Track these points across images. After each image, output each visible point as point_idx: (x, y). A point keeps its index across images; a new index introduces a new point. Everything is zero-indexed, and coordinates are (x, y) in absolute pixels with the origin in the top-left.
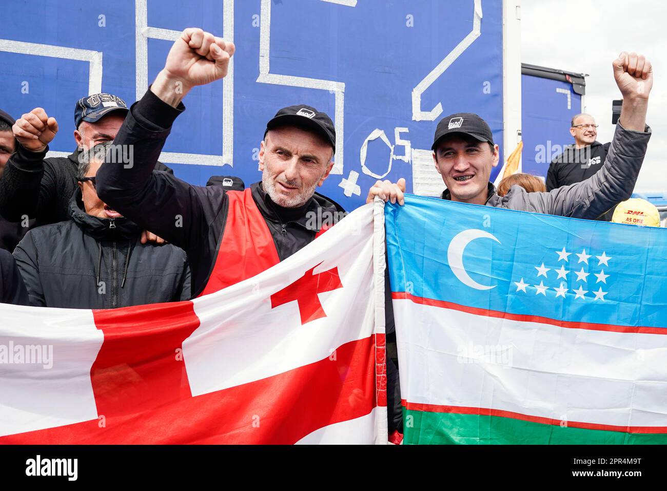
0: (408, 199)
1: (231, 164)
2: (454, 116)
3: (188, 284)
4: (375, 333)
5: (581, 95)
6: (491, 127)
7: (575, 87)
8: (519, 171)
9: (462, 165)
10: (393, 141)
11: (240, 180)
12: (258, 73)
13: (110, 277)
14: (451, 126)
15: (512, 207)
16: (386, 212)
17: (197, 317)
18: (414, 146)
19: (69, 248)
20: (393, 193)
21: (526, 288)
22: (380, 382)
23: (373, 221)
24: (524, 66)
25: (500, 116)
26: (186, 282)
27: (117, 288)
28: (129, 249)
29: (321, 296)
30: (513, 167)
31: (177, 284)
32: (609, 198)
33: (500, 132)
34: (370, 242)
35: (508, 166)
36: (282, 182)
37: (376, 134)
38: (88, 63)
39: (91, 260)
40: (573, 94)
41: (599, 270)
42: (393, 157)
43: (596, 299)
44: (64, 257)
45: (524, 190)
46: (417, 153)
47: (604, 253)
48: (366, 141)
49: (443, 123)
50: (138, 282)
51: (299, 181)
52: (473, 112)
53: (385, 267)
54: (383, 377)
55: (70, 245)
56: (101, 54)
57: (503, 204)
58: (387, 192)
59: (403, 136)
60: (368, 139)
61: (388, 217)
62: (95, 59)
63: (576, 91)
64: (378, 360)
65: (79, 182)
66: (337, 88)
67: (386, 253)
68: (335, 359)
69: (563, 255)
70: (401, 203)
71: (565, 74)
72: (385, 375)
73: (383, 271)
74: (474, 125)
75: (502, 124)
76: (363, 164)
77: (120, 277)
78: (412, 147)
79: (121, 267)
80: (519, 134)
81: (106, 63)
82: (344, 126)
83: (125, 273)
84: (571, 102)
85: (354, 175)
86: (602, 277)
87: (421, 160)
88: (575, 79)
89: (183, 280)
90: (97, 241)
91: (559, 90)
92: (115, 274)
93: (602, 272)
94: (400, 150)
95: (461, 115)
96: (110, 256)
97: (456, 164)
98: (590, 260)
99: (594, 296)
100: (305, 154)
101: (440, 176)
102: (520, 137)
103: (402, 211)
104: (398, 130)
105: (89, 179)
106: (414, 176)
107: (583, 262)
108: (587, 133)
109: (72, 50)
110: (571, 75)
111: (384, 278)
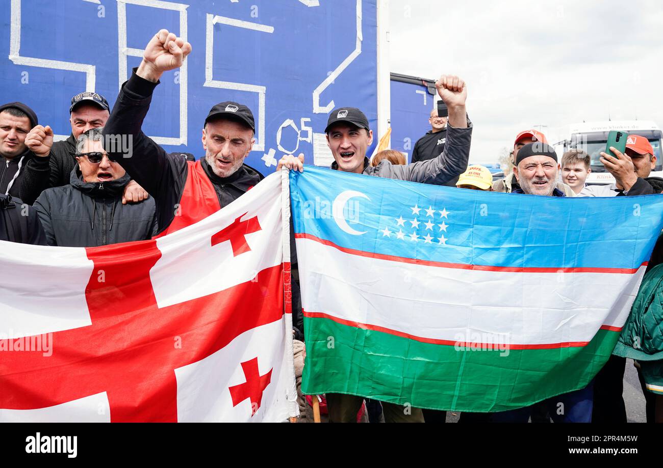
0: (306, 168)
1: (186, 144)
2: (342, 109)
3: (156, 228)
4: (283, 262)
5: (433, 95)
6: (368, 118)
7: (429, 90)
8: (389, 148)
9: (346, 143)
10: (299, 128)
11: (192, 156)
12: (204, 80)
13: (101, 223)
14: (339, 116)
15: (381, 175)
16: (290, 177)
17: (160, 251)
18: (314, 131)
19: (72, 203)
20: (295, 164)
21: (390, 234)
22: (287, 296)
23: (281, 183)
24: (392, 75)
25: (375, 109)
26: (155, 227)
27: (106, 231)
28: (115, 203)
29: (247, 236)
30: (384, 144)
31: (149, 229)
32: (450, 173)
33: (375, 121)
34: (280, 197)
35: (381, 144)
36: (220, 159)
37: (288, 122)
38: (86, 73)
39: (88, 210)
40: (428, 95)
41: (441, 221)
42: (300, 138)
43: (440, 244)
44: (69, 208)
45: (390, 163)
46: (316, 135)
47: (445, 209)
48: (281, 127)
49: (334, 114)
50: (121, 226)
51: (232, 157)
52: (355, 106)
53: (290, 215)
54: (289, 292)
55: (73, 200)
56: (94, 67)
57: (375, 172)
58: (291, 163)
59: (306, 124)
60: (283, 126)
61: (292, 180)
62: (90, 70)
63: (430, 92)
64: (285, 281)
65: (77, 157)
66: (261, 90)
67: (291, 206)
68: (257, 281)
69: (416, 210)
70: (301, 170)
71: (422, 80)
72: (290, 291)
73: (288, 219)
74: (355, 116)
75: (377, 116)
76: (278, 144)
77: (108, 223)
78: (313, 132)
79: (109, 216)
80: (389, 122)
81: (98, 73)
82: (265, 117)
83: (111, 220)
84: (427, 100)
85: (272, 152)
86: (443, 227)
87: (320, 140)
88: (429, 83)
89: (153, 226)
90: (92, 198)
91: (418, 92)
92: (105, 221)
93: (443, 223)
94: (305, 134)
95: (347, 108)
96: (101, 208)
97: (342, 143)
98: (434, 214)
99: (438, 241)
100: (234, 138)
101: (331, 152)
102: (390, 124)
103: (302, 176)
104: (303, 120)
105: (85, 154)
106: (314, 152)
107: (430, 215)
108: (436, 122)
109: (74, 64)
110: (426, 81)
111: (289, 223)
